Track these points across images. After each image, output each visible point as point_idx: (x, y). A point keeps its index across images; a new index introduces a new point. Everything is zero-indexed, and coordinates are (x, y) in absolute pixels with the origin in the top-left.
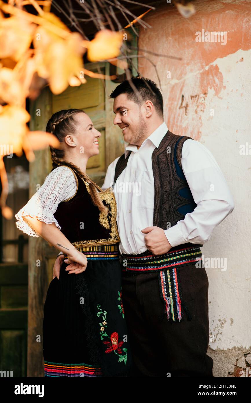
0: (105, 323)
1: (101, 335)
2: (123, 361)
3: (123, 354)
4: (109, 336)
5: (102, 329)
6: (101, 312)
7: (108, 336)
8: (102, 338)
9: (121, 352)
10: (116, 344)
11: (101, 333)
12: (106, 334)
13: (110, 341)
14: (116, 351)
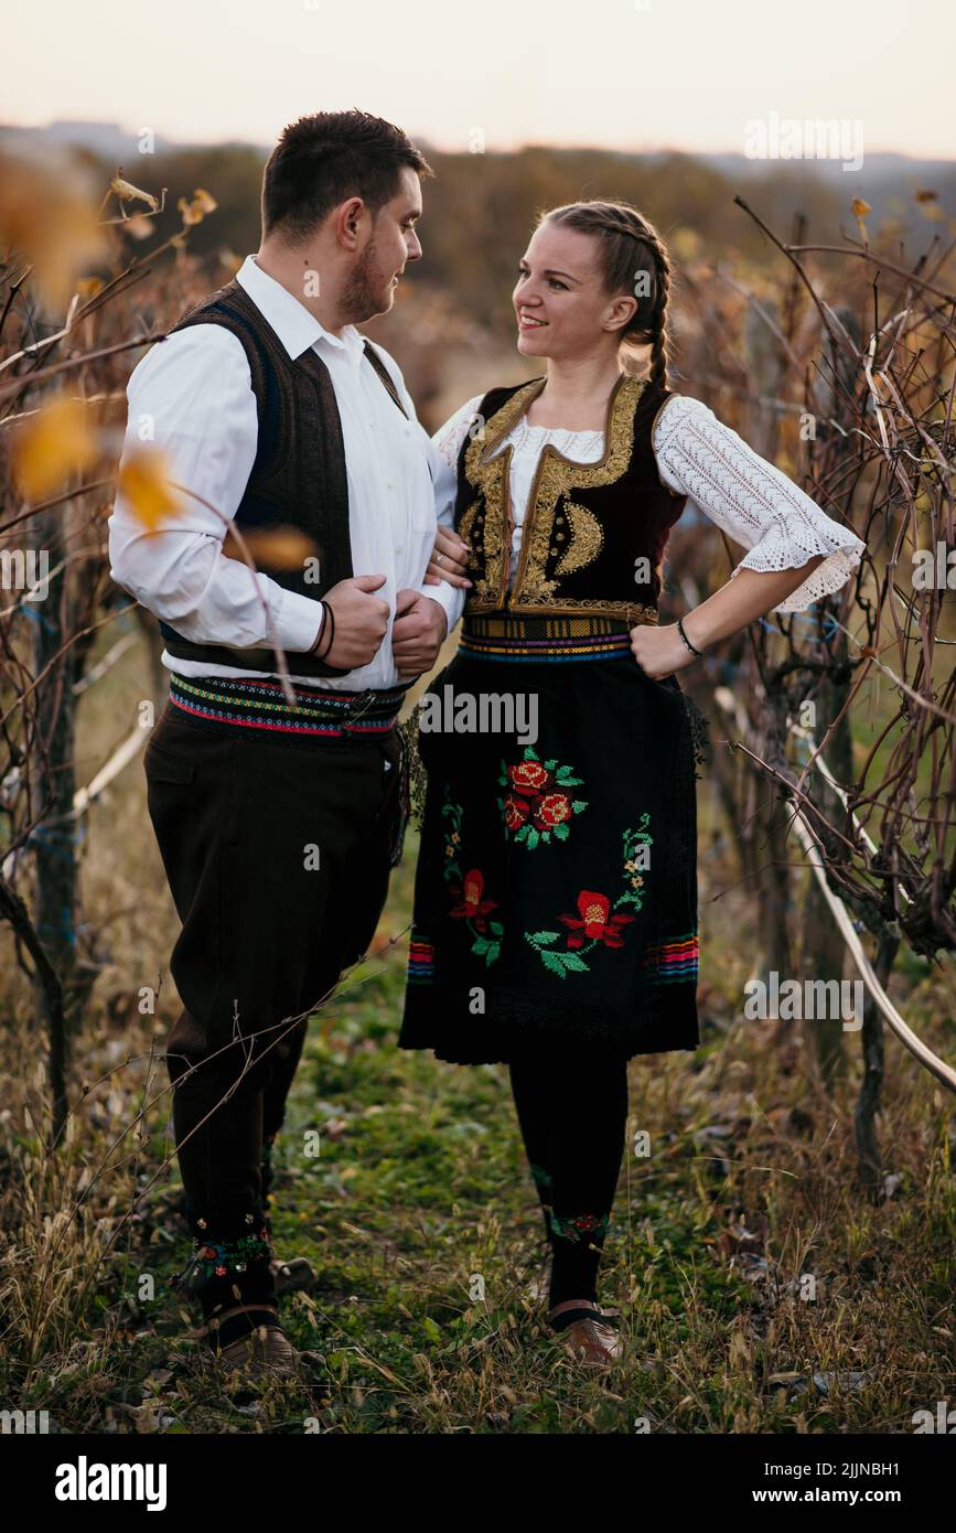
0: (456, 838)
1: (446, 866)
2: (483, 957)
3: (490, 936)
4: (464, 876)
5: (450, 851)
6: (451, 808)
7: (459, 872)
8: (447, 876)
9: (483, 930)
10: (476, 903)
11: (446, 862)
12: (455, 868)
13: (462, 887)
14: (473, 920)
